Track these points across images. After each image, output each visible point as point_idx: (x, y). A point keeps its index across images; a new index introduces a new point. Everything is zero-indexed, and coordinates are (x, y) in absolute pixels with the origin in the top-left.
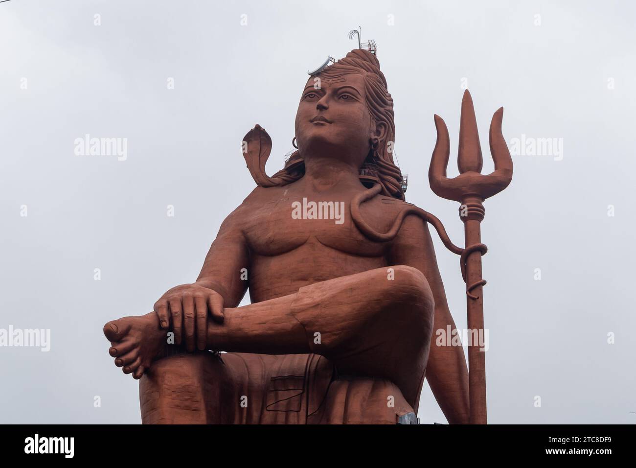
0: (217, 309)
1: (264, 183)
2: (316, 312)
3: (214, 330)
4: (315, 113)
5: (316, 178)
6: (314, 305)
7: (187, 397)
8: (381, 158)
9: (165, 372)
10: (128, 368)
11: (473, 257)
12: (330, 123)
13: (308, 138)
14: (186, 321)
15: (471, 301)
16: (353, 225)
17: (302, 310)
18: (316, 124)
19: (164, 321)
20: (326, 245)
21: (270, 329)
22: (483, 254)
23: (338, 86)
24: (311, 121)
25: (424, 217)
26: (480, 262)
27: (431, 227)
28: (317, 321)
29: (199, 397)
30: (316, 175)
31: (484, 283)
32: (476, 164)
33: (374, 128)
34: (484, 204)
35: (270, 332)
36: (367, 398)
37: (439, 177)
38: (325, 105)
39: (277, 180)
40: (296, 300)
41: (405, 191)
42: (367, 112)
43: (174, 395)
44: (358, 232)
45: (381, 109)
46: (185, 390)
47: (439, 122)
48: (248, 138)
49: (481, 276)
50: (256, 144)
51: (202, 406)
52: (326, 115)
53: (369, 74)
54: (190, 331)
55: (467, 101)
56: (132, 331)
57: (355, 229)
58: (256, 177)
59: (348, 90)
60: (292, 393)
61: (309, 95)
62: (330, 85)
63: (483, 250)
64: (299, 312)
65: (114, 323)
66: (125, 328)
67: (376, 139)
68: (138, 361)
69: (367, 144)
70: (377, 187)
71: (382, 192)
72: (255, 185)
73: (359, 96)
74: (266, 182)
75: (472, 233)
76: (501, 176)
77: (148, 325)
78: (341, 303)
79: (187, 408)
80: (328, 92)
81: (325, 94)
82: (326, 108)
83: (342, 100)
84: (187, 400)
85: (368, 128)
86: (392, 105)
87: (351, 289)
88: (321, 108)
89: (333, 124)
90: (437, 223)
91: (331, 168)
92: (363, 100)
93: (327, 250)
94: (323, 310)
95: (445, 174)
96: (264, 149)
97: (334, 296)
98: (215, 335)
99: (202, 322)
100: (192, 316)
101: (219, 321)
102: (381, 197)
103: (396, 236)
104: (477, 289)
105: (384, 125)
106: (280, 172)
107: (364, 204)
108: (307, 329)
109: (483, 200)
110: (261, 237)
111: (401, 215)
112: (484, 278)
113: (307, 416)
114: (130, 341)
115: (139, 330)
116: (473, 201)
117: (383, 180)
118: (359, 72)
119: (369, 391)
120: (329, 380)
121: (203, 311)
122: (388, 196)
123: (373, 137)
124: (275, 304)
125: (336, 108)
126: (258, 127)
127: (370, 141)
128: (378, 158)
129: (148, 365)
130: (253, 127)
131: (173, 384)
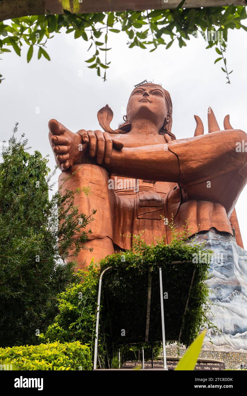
2: (186, 148)
4: (142, 97)
6: (184, 144)
7: (98, 188)
9: (84, 169)
10: (61, 157)
12: (150, 102)
13: (138, 108)
14: (99, 141)
18: (143, 102)
19: (86, 137)
23: (153, 89)
24: (140, 101)
28: (187, 153)
35: (154, 158)
42: (165, 104)
43: (90, 185)
46: (98, 183)
48: (101, 111)
50: (105, 114)
51: (107, 197)
52: (148, 98)
56: (66, 134)
59: (158, 91)
60: (155, 209)
61: (137, 92)
64: (174, 148)
73: (163, 95)
74: (110, 130)
79: (98, 195)
80: (148, 91)
82: (148, 95)
83: (155, 96)
84: (98, 190)
88: (146, 94)
89: (151, 103)
92: (164, 97)
94: (191, 147)
96: (110, 117)
100: (103, 140)
101: (119, 149)
108: (180, 158)
119: (212, 208)
120: (179, 203)
121: (110, 139)
126: (107, 106)
127: (165, 119)
130: (105, 106)
131: (90, 177)
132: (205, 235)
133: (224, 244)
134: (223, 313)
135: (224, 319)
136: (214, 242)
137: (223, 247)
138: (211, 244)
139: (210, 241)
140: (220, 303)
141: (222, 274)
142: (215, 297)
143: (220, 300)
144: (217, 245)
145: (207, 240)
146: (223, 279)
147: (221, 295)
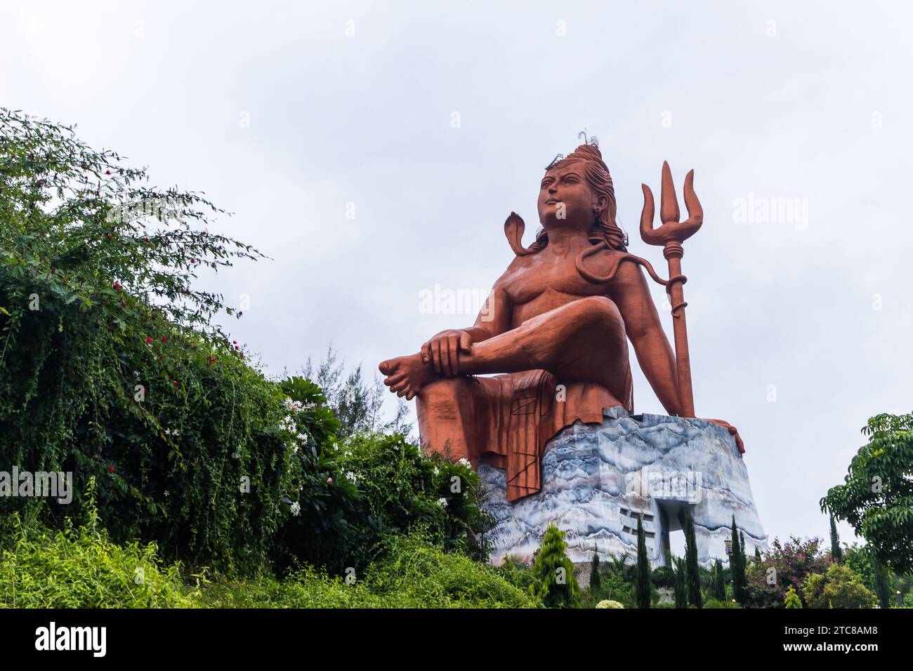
0: (464, 345)
1: (522, 254)
3: (464, 359)
4: (548, 196)
5: (555, 244)
6: (530, 333)
7: (446, 410)
8: (605, 223)
11: (675, 286)
12: (559, 201)
13: (544, 215)
14: (442, 355)
15: (676, 319)
16: (578, 273)
17: (522, 338)
18: (549, 204)
19: (426, 357)
20: (559, 291)
21: (502, 354)
22: (684, 283)
23: (564, 174)
24: (546, 203)
25: (637, 262)
26: (681, 289)
27: (643, 268)
28: (533, 344)
29: (456, 409)
30: (555, 242)
31: (686, 305)
32: (674, 216)
33: (597, 202)
34: (682, 246)
35: (502, 356)
36: (579, 398)
37: (647, 229)
38: (554, 189)
39: (531, 250)
40: (518, 331)
41: (627, 245)
42: (588, 190)
43: (436, 409)
44: (582, 278)
45: (601, 186)
46: (445, 405)
47: (645, 189)
49: (682, 300)
51: (458, 415)
52: (556, 196)
53: (588, 161)
54: (445, 362)
55: (666, 169)
56: (401, 367)
57: (579, 276)
58: (515, 250)
59: (571, 175)
60: (530, 400)
61: (545, 184)
62: (558, 174)
63: (683, 280)
65: (386, 362)
66: (395, 364)
67: (598, 209)
68: (408, 388)
69: (592, 214)
70: (601, 244)
71: (606, 247)
72: (514, 256)
73: (579, 179)
74: (522, 252)
75: (674, 268)
76: (693, 222)
77: (414, 361)
78: (548, 329)
79: (446, 418)
80: (557, 179)
81: (555, 181)
82: (555, 192)
83: (568, 184)
84: (446, 412)
85: (590, 201)
86: (611, 182)
87: (554, 318)
88: (552, 192)
90: (647, 264)
91: (564, 234)
92: (583, 182)
93: (560, 295)
95: (652, 227)
96: (519, 231)
97: (542, 325)
98: (464, 363)
99: (453, 355)
100: (446, 351)
101: (468, 353)
102: (604, 251)
103: (614, 277)
104: (680, 310)
105: (606, 198)
106: (533, 244)
107: (588, 258)
108: (527, 351)
109: (682, 242)
110: (515, 291)
111: (617, 262)
112: (685, 301)
113: (541, 416)
114: (401, 373)
115: (407, 365)
116: (671, 244)
117: (607, 238)
118: (581, 161)
119: (581, 392)
121: (453, 347)
122: (610, 249)
123: (595, 207)
124: (505, 336)
125: (563, 190)
126: (513, 214)
127: (594, 211)
128: (602, 223)
129: (418, 390)
131: (435, 401)
132: (571, 430)
133: (589, 437)
134: (578, 515)
135: (578, 522)
136: (580, 437)
137: (589, 440)
138: (576, 439)
139: (575, 436)
140: (580, 505)
141: (585, 471)
142: (575, 499)
143: (579, 501)
144: (582, 439)
145: (573, 435)
146: (585, 478)
147: (580, 496)
